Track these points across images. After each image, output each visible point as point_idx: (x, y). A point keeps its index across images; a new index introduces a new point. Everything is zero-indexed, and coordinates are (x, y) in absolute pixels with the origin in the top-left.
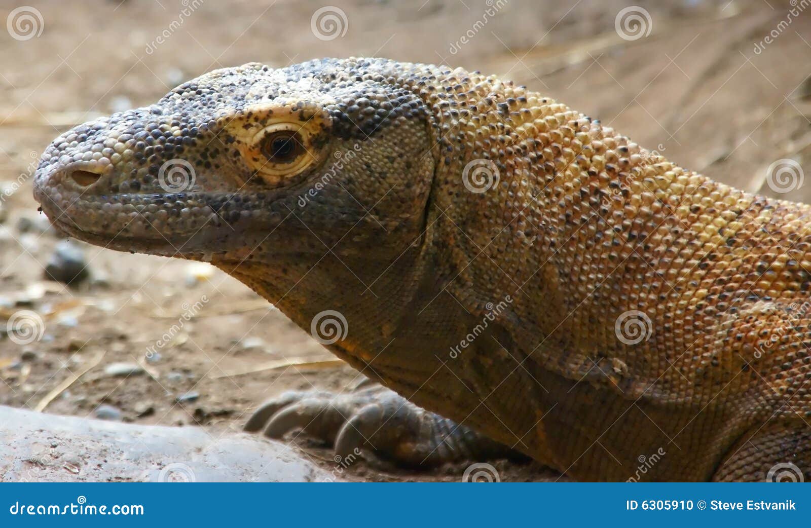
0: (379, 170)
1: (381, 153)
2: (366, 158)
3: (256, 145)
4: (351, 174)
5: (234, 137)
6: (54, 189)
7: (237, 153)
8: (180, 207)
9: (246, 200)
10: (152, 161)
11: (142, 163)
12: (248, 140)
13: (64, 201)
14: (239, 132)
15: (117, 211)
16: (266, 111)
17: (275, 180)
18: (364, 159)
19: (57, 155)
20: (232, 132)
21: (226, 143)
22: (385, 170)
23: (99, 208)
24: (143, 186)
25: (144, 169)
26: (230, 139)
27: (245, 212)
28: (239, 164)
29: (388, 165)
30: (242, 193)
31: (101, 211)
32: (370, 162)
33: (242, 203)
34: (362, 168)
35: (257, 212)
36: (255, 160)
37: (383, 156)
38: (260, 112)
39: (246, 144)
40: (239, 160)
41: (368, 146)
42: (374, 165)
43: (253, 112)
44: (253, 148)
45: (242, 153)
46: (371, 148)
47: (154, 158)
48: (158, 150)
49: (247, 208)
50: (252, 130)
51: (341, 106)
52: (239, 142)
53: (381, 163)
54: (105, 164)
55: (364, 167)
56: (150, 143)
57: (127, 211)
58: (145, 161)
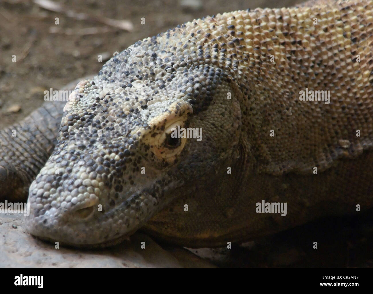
0: (220, 124)
1: (217, 113)
2: (211, 120)
3: (162, 144)
4: (207, 135)
5: (149, 145)
6: (65, 227)
7: (153, 154)
8: (138, 204)
9: (164, 180)
10: (115, 183)
11: (110, 187)
12: (156, 143)
13: (76, 233)
14: (150, 141)
15: (110, 224)
16: (163, 121)
17: (173, 159)
18: (211, 121)
19: (47, 203)
20: (147, 143)
21: (146, 151)
22: (222, 122)
23: (99, 228)
24: (116, 201)
25: (113, 190)
26: (147, 147)
27: (166, 188)
28: (155, 160)
29: (223, 119)
30: (160, 177)
31: (102, 229)
32: (214, 121)
33: (162, 183)
34: (211, 128)
35: (172, 185)
36: (162, 153)
37: (219, 114)
38: (160, 123)
39: (156, 146)
40: (155, 158)
41: (209, 112)
42: (217, 123)
43: (156, 125)
44: (161, 147)
45: (155, 153)
46: (211, 113)
47: (115, 180)
48: (114, 174)
49: (166, 185)
50: (158, 137)
51: (189, 95)
52: (152, 147)
53: (219, 120)
54: (94, 199)
55: (212, 126)
56: (108, 172)
57: (116, 221)
58: (111, 185)
